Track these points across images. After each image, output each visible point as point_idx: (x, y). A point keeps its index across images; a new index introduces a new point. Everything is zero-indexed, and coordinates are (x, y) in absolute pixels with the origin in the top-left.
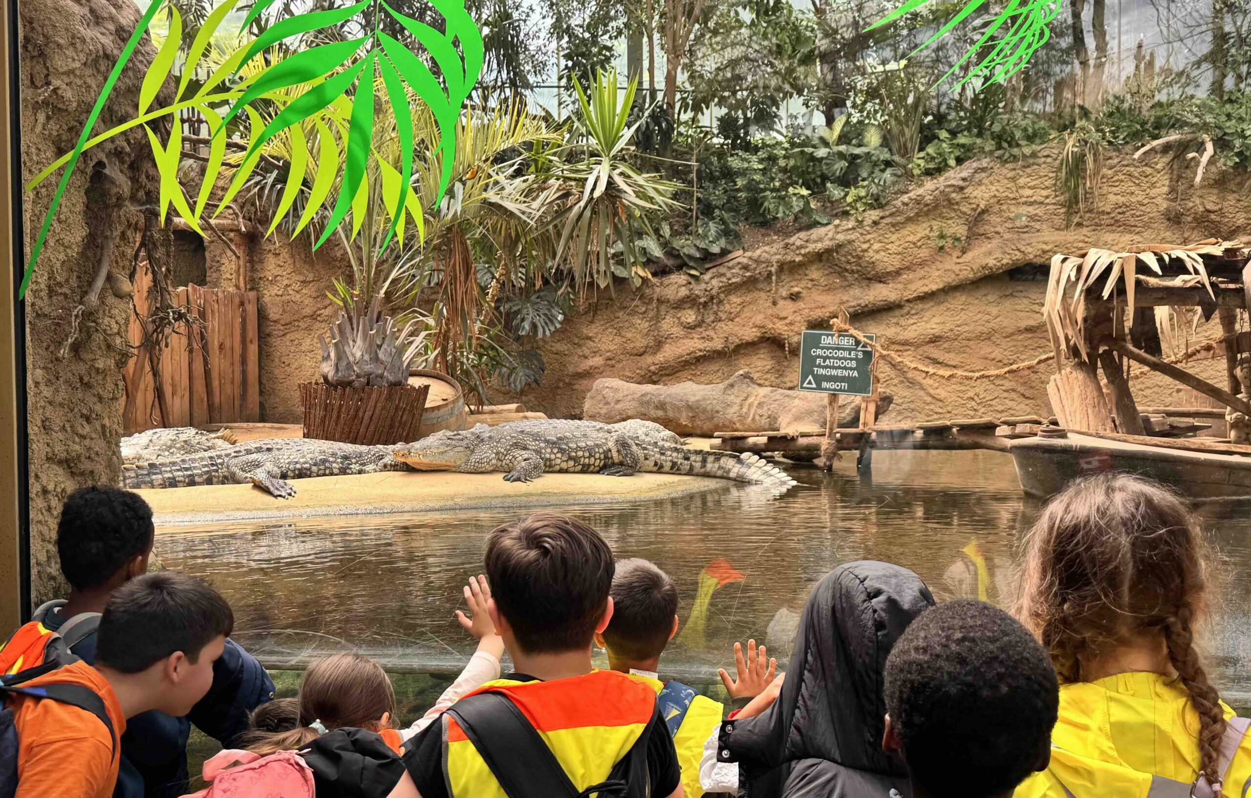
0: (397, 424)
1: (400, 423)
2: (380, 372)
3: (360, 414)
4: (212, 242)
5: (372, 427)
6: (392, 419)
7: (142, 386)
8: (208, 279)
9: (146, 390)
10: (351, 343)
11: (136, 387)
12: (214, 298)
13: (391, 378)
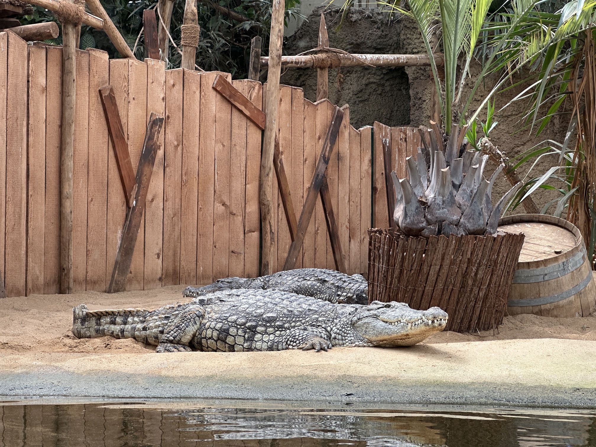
0: (470, 282)
1: (475, 281)
2: (455, 218)
3: (425, 269)
4: (416, 78)
5: (440, 286)
6: (465, 275)
7: (311, 228)
8: (412, 117)
9: (316, 233)
10: (425, 184)
11: (303, 229)
12: (402, 135)
13: (470, 226)
